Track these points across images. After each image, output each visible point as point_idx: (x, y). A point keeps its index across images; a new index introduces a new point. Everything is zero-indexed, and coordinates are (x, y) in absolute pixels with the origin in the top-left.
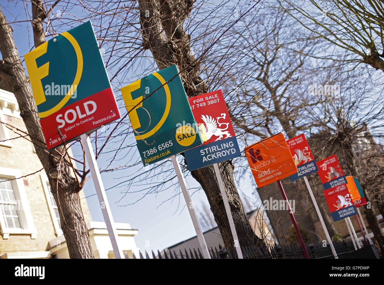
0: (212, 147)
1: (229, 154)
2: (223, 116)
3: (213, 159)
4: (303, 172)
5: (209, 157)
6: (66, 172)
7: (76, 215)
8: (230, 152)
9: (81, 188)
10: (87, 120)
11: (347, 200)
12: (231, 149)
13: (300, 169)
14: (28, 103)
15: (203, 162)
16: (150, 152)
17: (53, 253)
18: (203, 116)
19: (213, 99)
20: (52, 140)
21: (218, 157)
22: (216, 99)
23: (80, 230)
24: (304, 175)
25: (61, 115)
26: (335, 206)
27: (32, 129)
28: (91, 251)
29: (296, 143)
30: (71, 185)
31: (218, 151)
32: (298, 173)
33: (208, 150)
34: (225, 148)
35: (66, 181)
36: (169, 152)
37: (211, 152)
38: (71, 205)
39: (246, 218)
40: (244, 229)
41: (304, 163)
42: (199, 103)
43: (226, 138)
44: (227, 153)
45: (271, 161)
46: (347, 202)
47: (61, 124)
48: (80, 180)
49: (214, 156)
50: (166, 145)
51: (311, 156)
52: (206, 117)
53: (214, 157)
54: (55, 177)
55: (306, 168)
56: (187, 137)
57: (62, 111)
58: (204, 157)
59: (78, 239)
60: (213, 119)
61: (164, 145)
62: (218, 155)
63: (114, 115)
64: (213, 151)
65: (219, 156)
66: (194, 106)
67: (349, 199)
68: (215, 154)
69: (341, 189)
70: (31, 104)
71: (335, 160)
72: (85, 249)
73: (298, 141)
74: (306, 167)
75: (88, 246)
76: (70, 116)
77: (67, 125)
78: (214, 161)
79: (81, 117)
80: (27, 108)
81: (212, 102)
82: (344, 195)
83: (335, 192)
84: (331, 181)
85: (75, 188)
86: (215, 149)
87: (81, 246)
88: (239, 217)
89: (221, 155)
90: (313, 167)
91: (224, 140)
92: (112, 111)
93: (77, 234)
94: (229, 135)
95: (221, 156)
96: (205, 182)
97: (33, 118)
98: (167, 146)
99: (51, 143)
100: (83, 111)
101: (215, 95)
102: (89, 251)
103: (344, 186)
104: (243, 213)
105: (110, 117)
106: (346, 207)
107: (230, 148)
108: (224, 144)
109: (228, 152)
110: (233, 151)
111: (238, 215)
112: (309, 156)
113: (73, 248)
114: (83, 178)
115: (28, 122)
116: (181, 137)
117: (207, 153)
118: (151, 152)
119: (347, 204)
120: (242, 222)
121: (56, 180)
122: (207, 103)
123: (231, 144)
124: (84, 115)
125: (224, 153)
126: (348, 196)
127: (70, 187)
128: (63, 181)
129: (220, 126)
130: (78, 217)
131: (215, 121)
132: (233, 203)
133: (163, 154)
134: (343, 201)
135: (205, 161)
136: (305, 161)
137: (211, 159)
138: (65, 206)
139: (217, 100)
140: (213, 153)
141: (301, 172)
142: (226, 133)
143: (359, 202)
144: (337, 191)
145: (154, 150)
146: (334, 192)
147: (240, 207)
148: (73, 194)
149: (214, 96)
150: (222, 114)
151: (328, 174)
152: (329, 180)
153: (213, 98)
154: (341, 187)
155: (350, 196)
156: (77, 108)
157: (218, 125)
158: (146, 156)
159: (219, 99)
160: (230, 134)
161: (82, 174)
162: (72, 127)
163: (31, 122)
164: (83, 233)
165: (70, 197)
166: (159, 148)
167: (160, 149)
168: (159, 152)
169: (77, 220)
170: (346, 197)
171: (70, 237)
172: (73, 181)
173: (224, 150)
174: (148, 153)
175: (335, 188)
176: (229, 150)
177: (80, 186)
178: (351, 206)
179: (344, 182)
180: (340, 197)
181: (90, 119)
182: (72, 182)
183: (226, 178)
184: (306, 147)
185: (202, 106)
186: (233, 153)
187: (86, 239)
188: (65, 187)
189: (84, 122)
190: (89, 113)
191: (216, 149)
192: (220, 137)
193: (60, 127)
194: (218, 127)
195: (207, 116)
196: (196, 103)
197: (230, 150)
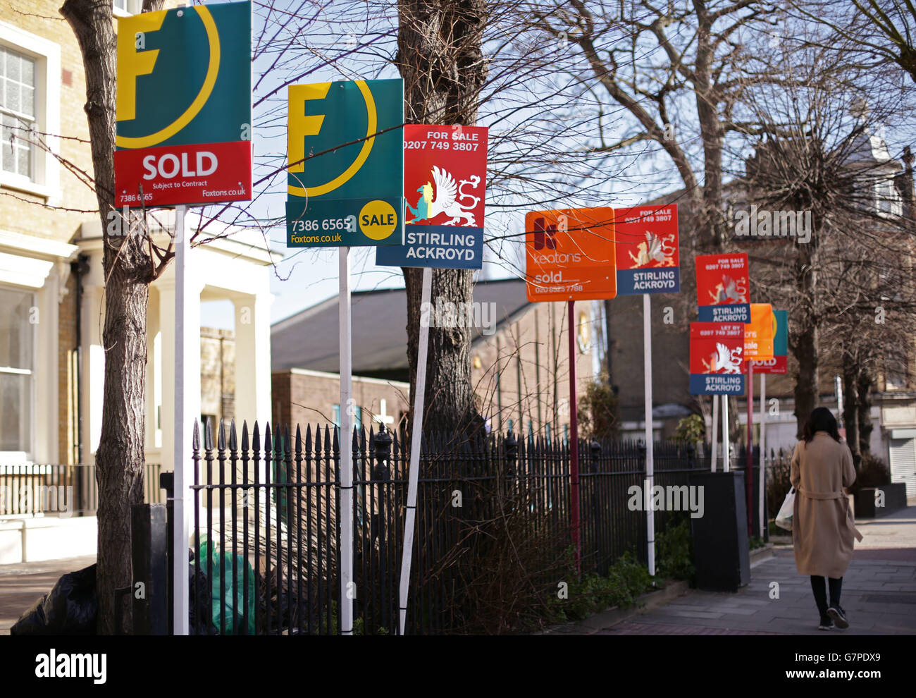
0: (433, 235)
1: (459, 258)
2: (474, 180)
3: (427, 257)
4: (647, 285)
5: (421, 251)
6: (137, 241)
7: (133, 323)
8: (463, 255)
9: (155, 278)
10: (194, 184)
11: (733, 358)
12: (467, 251)
13: (643, 276)
14: (105, 89)
15: (408, 256)
16: (305, 225)
17: (83, 251)
18: (435, 167)
19: (466, 142)
20: (127, 194)
21: (437, 257)
22: (472, 142)
23: (134, 349)
24: (647, 291)
25: (153, 158)
26: (705, 363)
27: (99, 142)
28: (142, 391)
29: (655, 218)
30: (141, 268)
31: (440, 246)
32: (637, 284)
33: (424, 238)
34: (456, 244)
35: (133, 259)
36: (338, 238)
37: (427, 243)
38: (131, 303)
39: (466, 368)
40: (454, 390)
41: (656, 266)
42: (438, 141)
43: (466, 225)
44: (457, 255)
45: (570, 258)
46: (731, 363)
47: (149, 173)
48: (157, 262)
49: (431, 252)
50: (337, 224)
51: (674, 257)
52: (441, 173)
53: (430, 255)
54: (116, 249)
55: (655, 278)
56: (380, 222)
57: (157, 151)
58: (412, 249)
59: (126, 365)
60: (454, 181)
61: (335, 222)
62: (438, 254)
63: (243, 192)
64: (432, 243)
65: (440, 256)
66: (425, 143)
67: (737, 358)
68: (433, 249)
69: (731, 333)
70: (109, 93)
71: (743, 265)
72: (133, 384)
73: (659, 215)
74: (657, 276)
75: (139, 381)
76: (169, 166)
77: (159, 179)
78: (429, 262)
79: (186, 174)
80: (99, 99)
81: (463, 147)
82: (730, 348)
83: (715, 333)
84: (717, 306)
85: (145, 274)
86: (436, 240)
87: (128, 378)
88: (453, 365)
89: (445, 255)
90: (670, 282)
91: (460, 229)
92: (240, 183)
93: (126, 356)
94: (471, 222)
95: (443, 258)
96: (412, 274)
97: (106, 123)
98: (340, 226)
99: (124, 199)
100: (192, 167)
101: (474, 135)
102: (139, 390)
103: (738, 328)
104: (464, 357)
105: (234, 193)
106: (726, 373)
107: (466, 247)
108: (457, 237)
109: (460, 255)
110: (470, 255)
111: (452, 360)
112: (671, 254)
113: (113, 377)
114: (164, 261)
115: (95, 126)
116: (370, 219)
117: (420, 242)
118: (307, 225)
119: (730, 367)
120: (455, 377)
121: (115, 252)
122: (452, 146)
123: (470, 239)
124: (192, 174)
125: (450, 254)
126: (739, 353)
127: (136, 271)
128: (128, 257)
129: (461, 198)
130: (136, 327)
131: (456, 186)
132: (451, 335)
133: (327, 239)
134: (723, 359)
135: (411, 257)
136: (659, 262)
137: (423, 256)
138: (119, 302)
139: (473, 147)
140: (430, 246)
141: (643, 283)
142: (469, 216)
143: (770, 364)
144: (720, 333)
145: (313, 225)
146: (712, 332)
147: (462, 345)
148: (138, 285)
149: (470, 137)
150: (472, 177)
151: (717, 290)
152: (715, 303)
153: (468, 139)
154: (731, 329)
155: (742, 352)
156: (185, 156)
157: (458, 194)
158: (296, 230)
159: (477, 145)
160: (474, 221)
161: (163, 254)
162: (166, 186)
163: (101, 127)
164: (136, 356)
165: (132, 289)
166: (323, 224)
167: (326, 226)
168: (320, 232)
169: (134, 332)
170: (733, 351)
171: (114, 357)
172: (145, 262)
173: (454, 247)
174: (302, 226)
175: (718, 326)
176: (463, 250)
177: (155, 273)
178: (737, 376)
179: (745, 317)
180: (721, 348)
181: (200, 184)
182: (142, 262)
183: (455, 279)
184: (671, 235)
185: (441, 147)
186: (467, 258)
187: (139, 368)
188: (128, 270)
189: (189, 184)
190: (201, 173)
191: (440, 241)
192: (454, 221)
193: (146, 177)
194: (457, 200)
195: (444, 171)
196: (432, 138)
197: (464, 253)
